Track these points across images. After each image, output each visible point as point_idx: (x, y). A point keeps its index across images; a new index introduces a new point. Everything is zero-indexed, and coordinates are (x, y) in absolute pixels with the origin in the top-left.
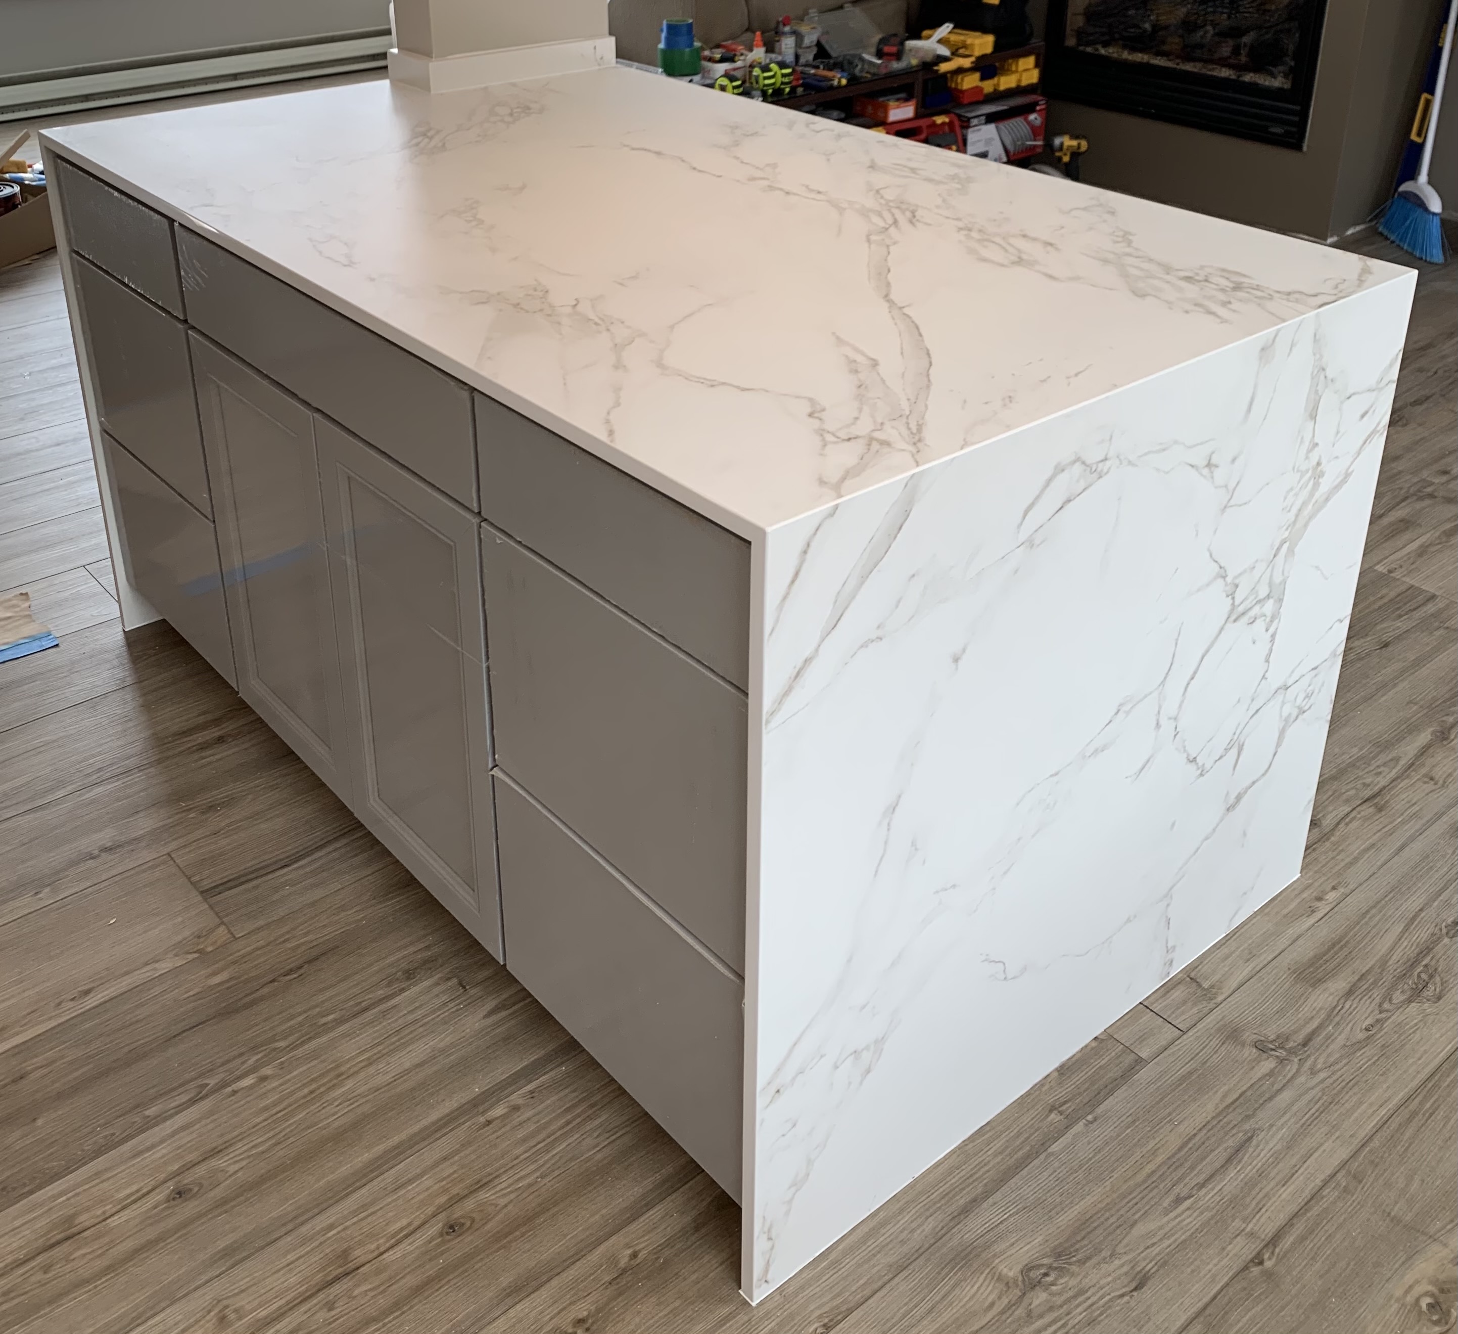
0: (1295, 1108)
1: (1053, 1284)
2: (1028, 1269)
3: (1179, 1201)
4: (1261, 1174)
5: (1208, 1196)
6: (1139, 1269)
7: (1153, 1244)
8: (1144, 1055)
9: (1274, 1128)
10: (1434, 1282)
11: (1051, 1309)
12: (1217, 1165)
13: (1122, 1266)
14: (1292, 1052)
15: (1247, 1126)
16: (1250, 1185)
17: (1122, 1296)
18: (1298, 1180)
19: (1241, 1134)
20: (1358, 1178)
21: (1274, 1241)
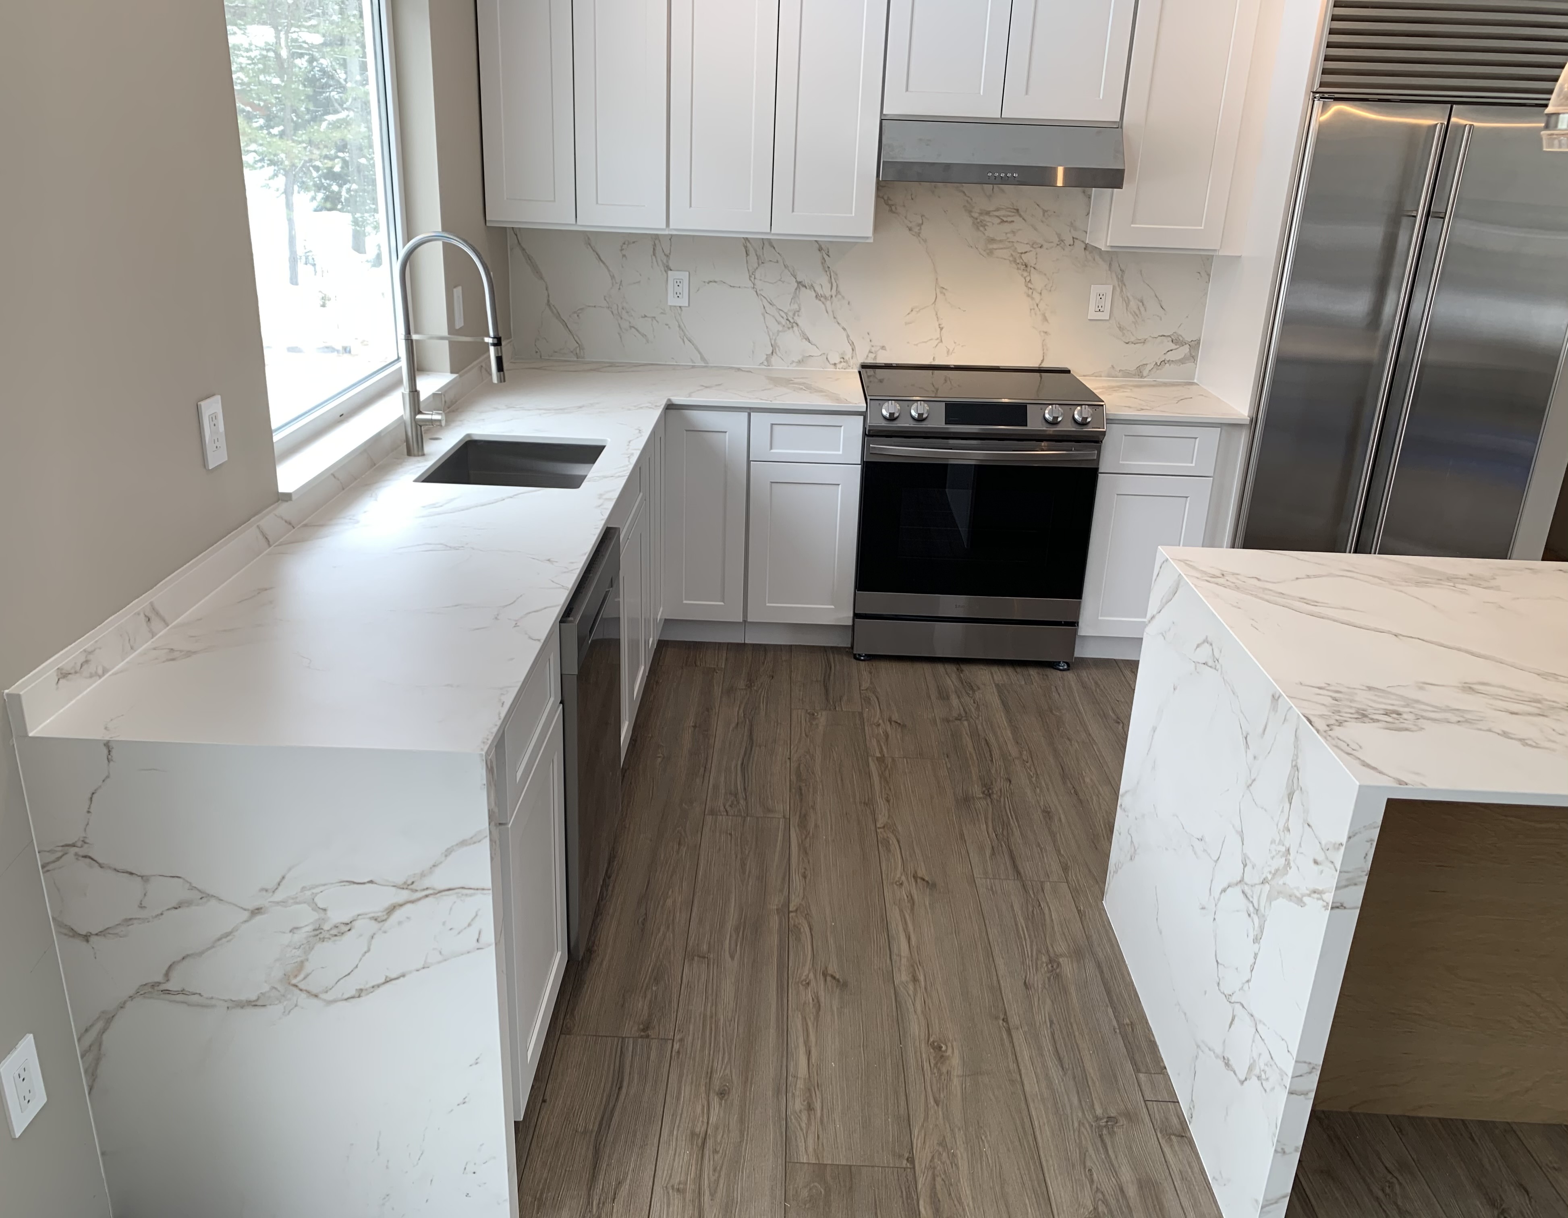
0: (1066, 1097)
1: (1047, 965)
2: (1059, 964)
3: (1051, 1022)
4: (1042, 1055)
5: (1046, 1032)
6: (1032, 989)
7: (1039, 1000)
8: (1142, 1076)
9: (1061, 1080)
10: (948, 1058)
11: (1037, 959)
12: (1058, 1047)
13: (1038, 986)
14: (1100, 1128)
15: (1069, 1072)
16: (1040, 1048)
17: (1026, 977)
18: (1029, 1064)
19: (1067, 1067)
20: (1012, 1082)
21: (1009, 1031)
